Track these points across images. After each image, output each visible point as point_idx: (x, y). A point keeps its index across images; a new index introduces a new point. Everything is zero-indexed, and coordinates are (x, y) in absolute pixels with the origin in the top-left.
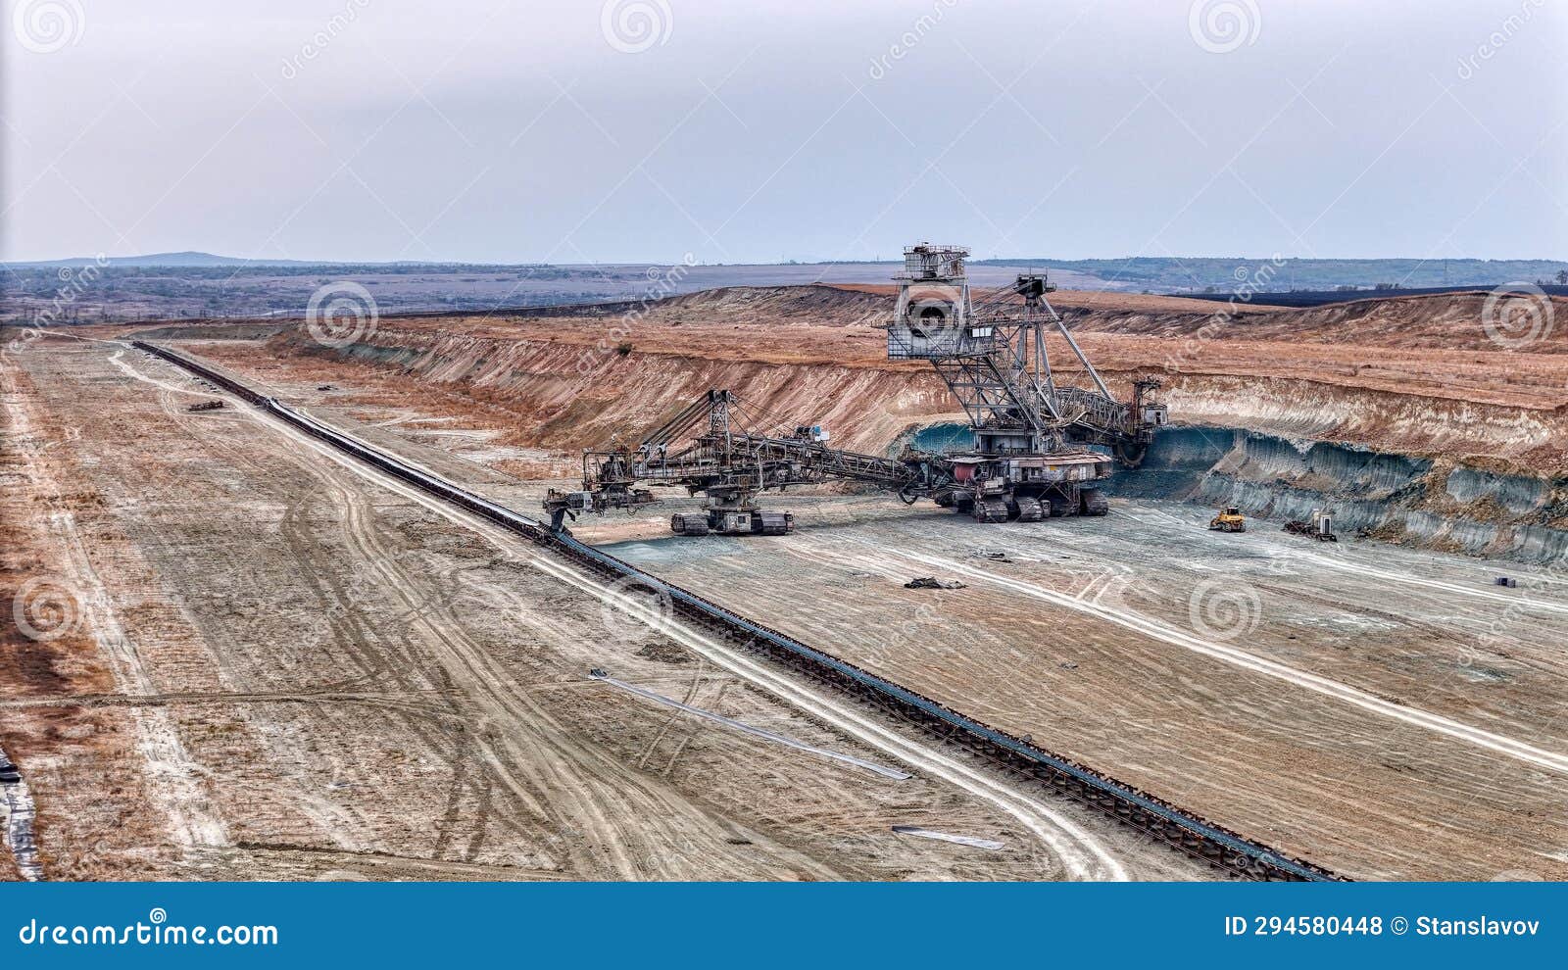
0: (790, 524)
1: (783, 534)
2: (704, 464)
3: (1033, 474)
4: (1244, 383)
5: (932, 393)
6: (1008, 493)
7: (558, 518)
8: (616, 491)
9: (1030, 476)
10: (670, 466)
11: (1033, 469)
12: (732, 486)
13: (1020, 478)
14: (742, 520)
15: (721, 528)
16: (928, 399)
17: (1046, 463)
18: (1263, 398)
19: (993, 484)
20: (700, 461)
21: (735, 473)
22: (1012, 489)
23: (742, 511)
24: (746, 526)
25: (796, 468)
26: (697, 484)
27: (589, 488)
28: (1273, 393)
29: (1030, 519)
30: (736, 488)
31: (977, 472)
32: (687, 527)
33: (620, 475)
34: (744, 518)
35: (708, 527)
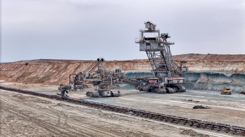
0: (120, 94)
2: (98, 78)
3: (170, 81)
4: (197, 63)
7: (63, 92)
8: (79, 85)
11: (170, 80)
12: (105, 84)
13: (167, 82)
14: (108, 93)
15: (102, 95)
17: (173, 79)
18: (203, 66)
19: (162, 84)
21: (105, 80)
22: (166, 85)
24: (109, 95)
26: (96, 83)
27: (72, 84)
28: (206, 65)
29: (172, 93)
31: (157, 82)
32: (94, 95)
33: (80, 80)
34: (109, 92)
35: (99, 95)
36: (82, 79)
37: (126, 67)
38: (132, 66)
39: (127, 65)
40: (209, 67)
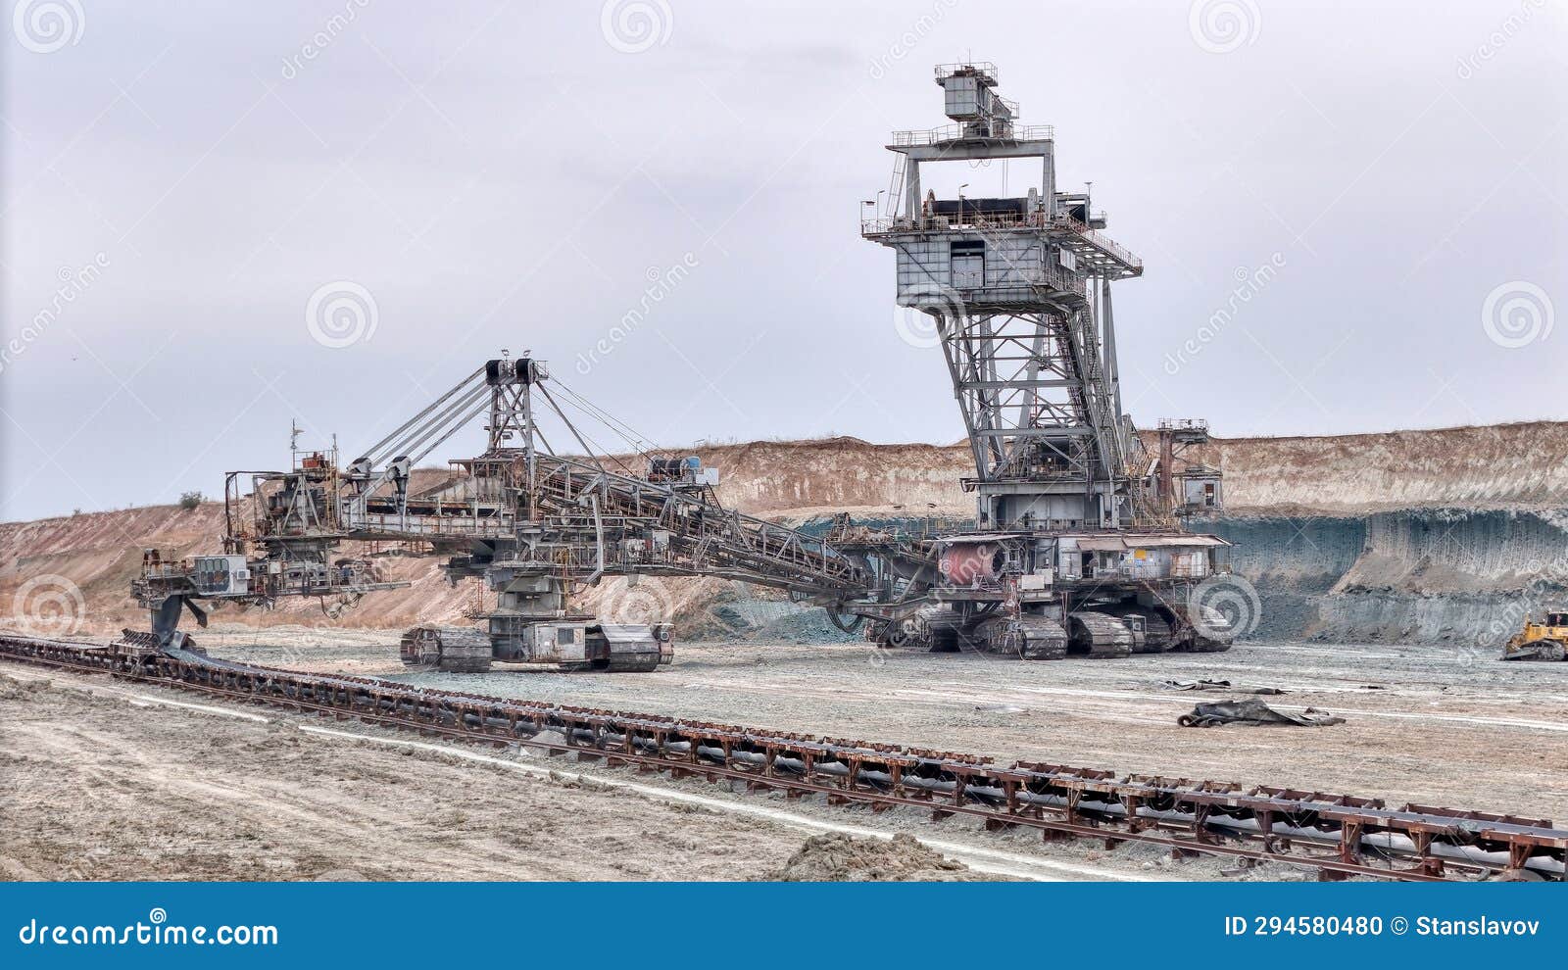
1: (650, 671)
2: (484, 513)
3: (1103, 564)
5: (778, 481)
6: (1058, 603)
7: (166, 617)
8: (302, 555)
9: (1096, 570)
10: (414, 511)
11: (1106, 555)
12: (541, 565)
13: (1078, 572)
14: (567, 636)
15: (517, 655)
16: (772, 490)
17: (1130, 543)
19: (1035, 583)
20: (477, 506)
21: (546, 536)
22: (1065, 594)
23: (567, 619)
24: (576, 650)
25: (662, 537)
26: (461, 557)
27: (240, 550)
29: (1110, 651)
30: (547, 570)
31: (998, 562)
32: (446, 652)
33: (311, 521)
34: (571, 632)
35: (489, 653)
36: (324, 510)
37: (816, 488)
38: (862, 475)
39: (825, 471)
40: (1431, 471)
